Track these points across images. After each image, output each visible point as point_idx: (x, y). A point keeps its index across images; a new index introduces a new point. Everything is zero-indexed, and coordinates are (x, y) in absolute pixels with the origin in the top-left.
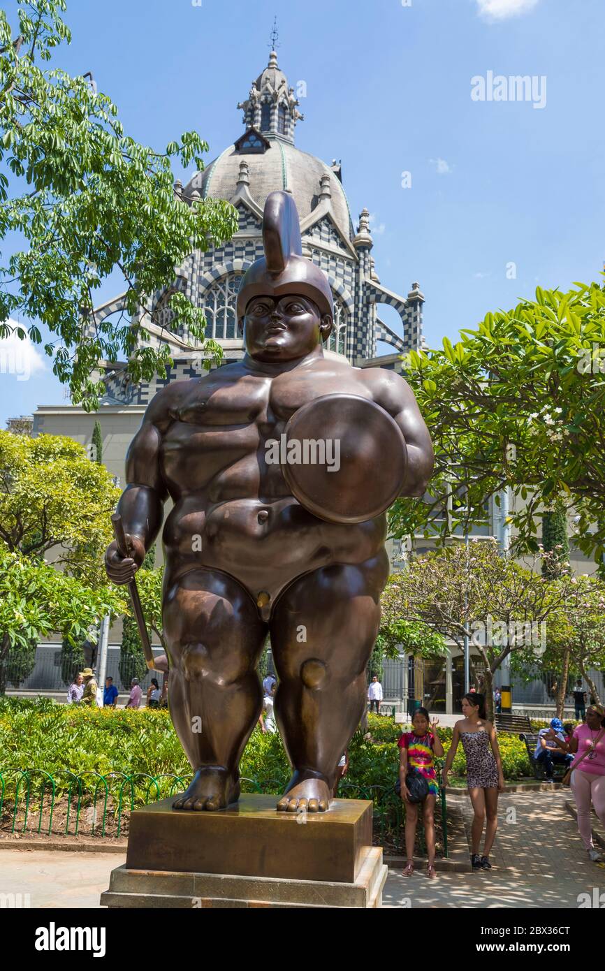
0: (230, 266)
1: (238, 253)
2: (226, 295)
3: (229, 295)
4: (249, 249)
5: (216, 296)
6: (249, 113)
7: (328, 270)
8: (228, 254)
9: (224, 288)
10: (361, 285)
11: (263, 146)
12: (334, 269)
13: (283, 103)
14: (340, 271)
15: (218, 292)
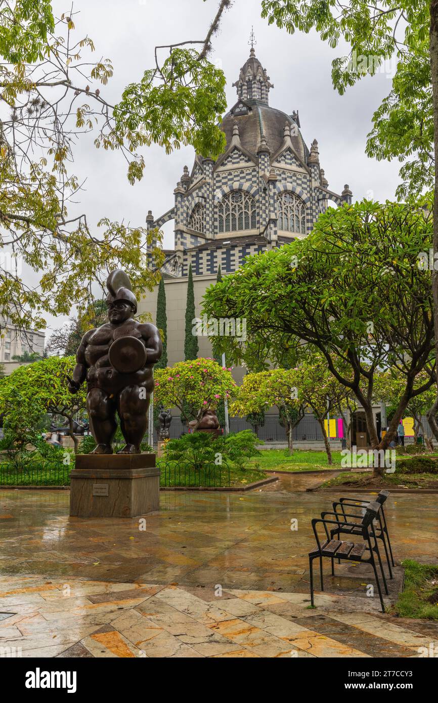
0: (231, 187)
1: (236, 179)
2: (230, 204)
3: (232, 204)
4: (242, 175)
5: (224, 206)
6: (240, 89)
7: (291, 183)
8: (229, 180)
9: (229, 201)
10: (313, 189)
11: (247, 110)
12: (295, 181)
13: (260, 80)
14: (299, 182)
15: (225, 204)
